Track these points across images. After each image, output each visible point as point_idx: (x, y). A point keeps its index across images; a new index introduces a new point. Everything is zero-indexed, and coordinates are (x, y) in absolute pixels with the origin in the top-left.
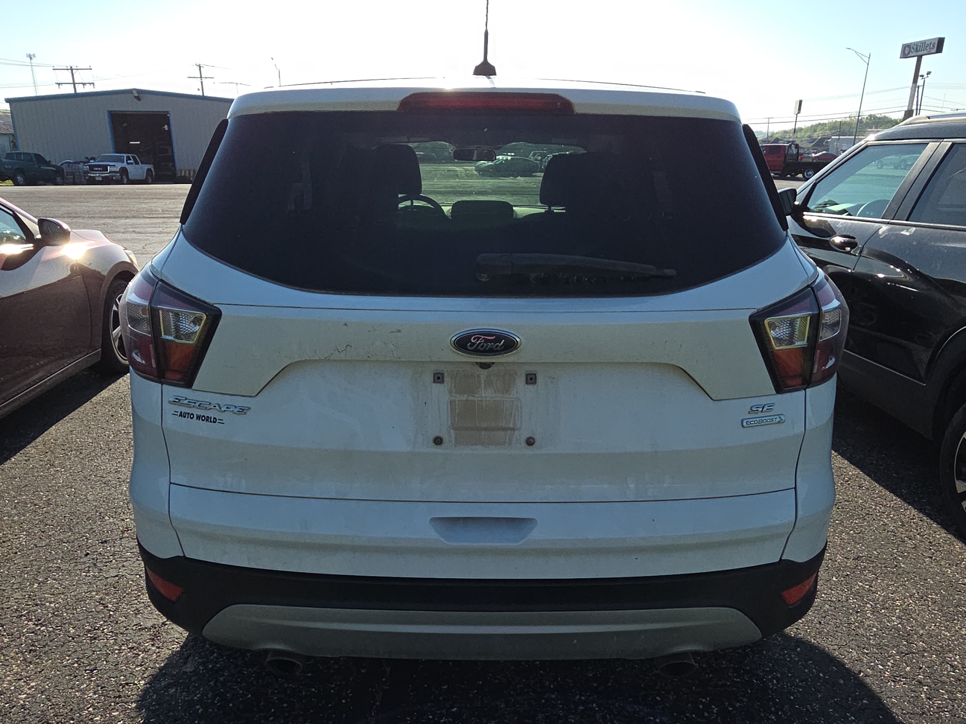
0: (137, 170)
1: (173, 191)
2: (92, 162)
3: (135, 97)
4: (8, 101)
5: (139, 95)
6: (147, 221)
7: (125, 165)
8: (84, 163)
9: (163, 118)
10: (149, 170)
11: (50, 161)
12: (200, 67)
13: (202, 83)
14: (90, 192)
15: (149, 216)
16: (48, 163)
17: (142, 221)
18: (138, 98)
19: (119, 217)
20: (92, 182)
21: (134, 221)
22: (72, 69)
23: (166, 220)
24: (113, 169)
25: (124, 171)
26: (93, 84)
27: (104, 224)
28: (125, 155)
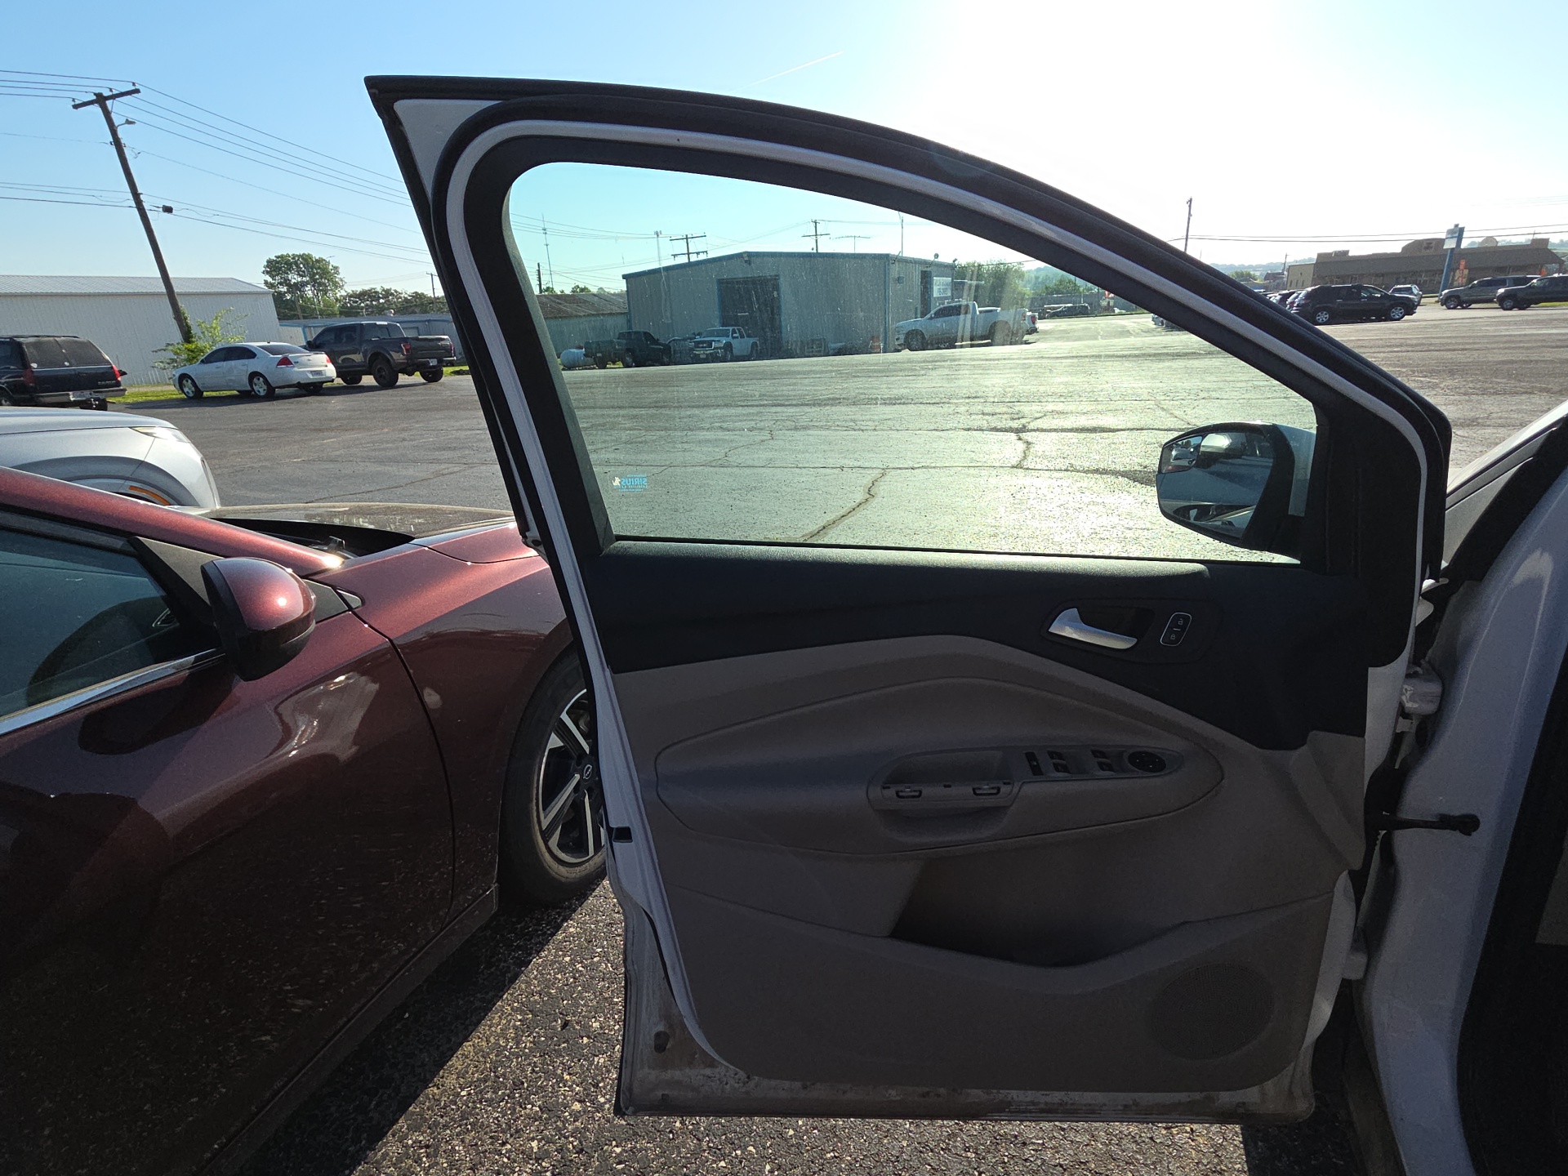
0: (740, 345)
1: (775, 368)
2: (698, 339)
3: (746, 261)
4: (624, 277)
5: (748, 258)
6: (740, 410)
7: (730, 339)
8: (691, 339)
9: (773, 283)
10: (754, 344)
11: (658, 340)
12: (816, 223)
13: (817, 241)
14: (689, 373)
15: (743, 404)
16: (656, 342)
17: (732, 411)
18: (749, 262)
19: (708, 406)
20: (697, 360)
21: (725, 411)
22: (687, 238)
23: (762, 409)
24: (717, 345)
25: (728, 346)
26: (706, 252)
27: (689, 416)
28: (731, 328)
